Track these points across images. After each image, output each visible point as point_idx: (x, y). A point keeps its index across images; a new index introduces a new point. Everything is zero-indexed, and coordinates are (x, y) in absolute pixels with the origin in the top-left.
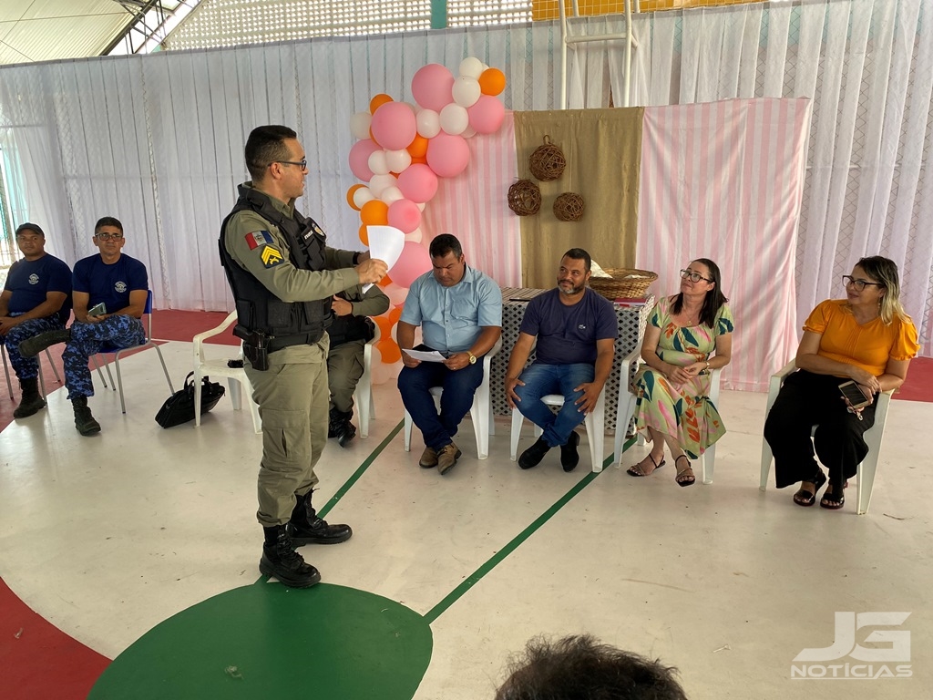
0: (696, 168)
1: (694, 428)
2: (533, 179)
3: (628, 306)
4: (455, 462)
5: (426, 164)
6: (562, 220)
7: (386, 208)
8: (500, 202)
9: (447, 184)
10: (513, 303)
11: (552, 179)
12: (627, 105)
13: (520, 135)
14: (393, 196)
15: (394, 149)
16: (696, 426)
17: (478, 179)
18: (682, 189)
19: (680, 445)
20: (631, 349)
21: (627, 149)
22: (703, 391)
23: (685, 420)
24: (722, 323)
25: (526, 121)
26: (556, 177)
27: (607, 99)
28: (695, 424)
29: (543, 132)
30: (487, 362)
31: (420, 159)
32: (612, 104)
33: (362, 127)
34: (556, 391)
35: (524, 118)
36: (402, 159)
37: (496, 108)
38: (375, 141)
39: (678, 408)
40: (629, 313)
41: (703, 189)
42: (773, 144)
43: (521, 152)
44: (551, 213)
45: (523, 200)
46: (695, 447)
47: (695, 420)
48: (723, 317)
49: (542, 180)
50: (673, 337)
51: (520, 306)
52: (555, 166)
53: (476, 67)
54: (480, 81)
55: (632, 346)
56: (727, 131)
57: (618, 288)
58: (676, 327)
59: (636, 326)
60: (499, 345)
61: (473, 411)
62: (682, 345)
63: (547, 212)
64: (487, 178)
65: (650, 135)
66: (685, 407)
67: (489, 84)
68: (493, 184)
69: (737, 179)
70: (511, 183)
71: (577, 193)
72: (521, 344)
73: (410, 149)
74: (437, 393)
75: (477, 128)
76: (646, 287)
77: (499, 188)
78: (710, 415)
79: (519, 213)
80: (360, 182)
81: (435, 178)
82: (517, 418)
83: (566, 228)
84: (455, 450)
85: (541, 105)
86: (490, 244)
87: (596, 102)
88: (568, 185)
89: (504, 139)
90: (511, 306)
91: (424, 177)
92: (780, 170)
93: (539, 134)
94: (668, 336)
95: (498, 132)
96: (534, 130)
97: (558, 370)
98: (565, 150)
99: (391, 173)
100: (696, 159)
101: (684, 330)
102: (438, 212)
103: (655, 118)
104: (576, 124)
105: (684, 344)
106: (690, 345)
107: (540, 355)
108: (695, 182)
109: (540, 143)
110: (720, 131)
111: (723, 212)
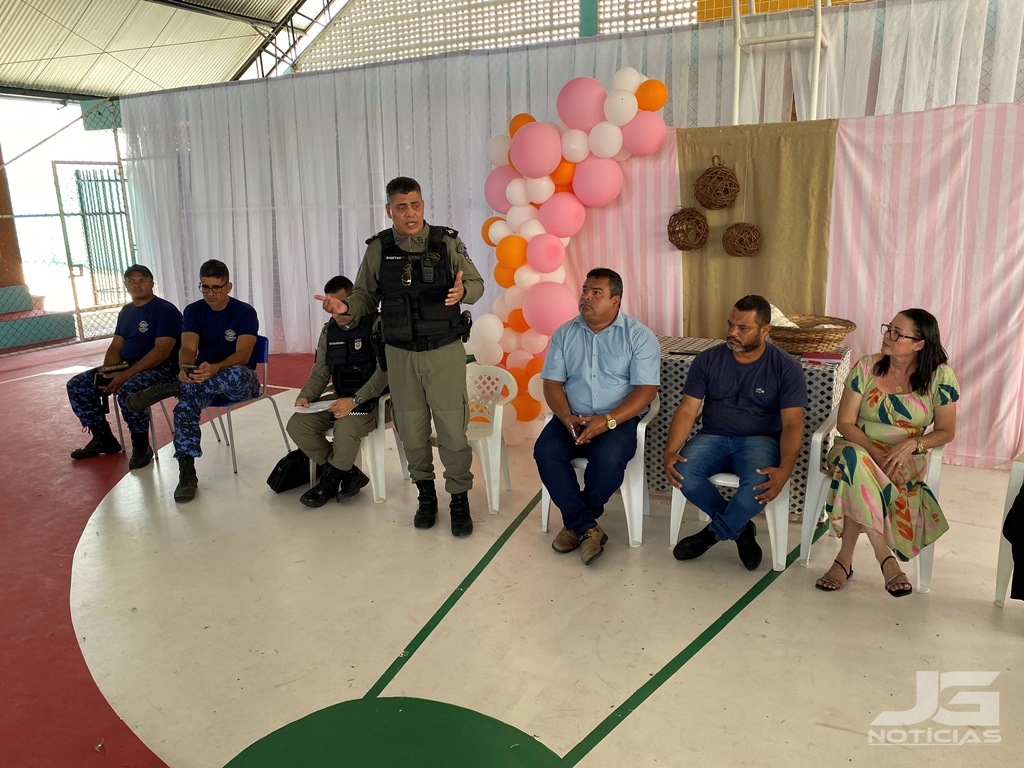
0: (904, 193)
1: (905, 522)
2: (699, 207)
3: (819, 363)
4: (602, 550)
5: (572, 192)
6: (733, 255)
7: (525, 244)
8: (658, 235)
9: (596, 214)
10: (674, 357)
11: (723, 206)
12: (814, 118)
13: (684, 156)
14: (534, 229)
15: (536, 176)
16: (909, 519)
17: (633, 209)
18: (886, 217)
19: (888, 543)
20: (822, 415)
21: (816, 170)
22: (918, 475)
23: (893, 511)
24: (943, 391)
25: (690, 139)
26: (728, 205)
27: (788, 110)
28: (908, 517)
29: (711, 152)
30: (641, 429)
31: (565, 186)
32: (794, 116)
33: (499, 153)
34: (728, 468)
35: (688, 135)
36: (544, 188)
37: (656, 126)
38: (515, 168)
39: (886, 495)
40: (821, 373)
41: (913, 218)
43: (685, 176)
44: (720, 246)
45: (686, 231)
46: (906, 546)
47: (908, 512)
48: (945, 384)
49: (710, 208)
50: (877, 406)
51: (682, 361)
52: (726, 191)
53: (632, 79)
54: (637, 95)
55: (825, 413)
56: (947, 145)
57: (806, 341)
58: (881, 394)
59: (830, 389)
60: (656, 408)
61: (623, 488)
62: (890, 417)
63: (714, 246)
64: (643, 207)
65: (845, 153)
66: (895, 493)
67: (646, 98)
68: (650, 213)
69: (959, 205)
70: (672, 211)
71: (752, 222)
72: (685, 409)
73: (553, 176)
74: (582, 465)
75: (633, 150)
76: (840, 340)
77: (658, 218)
78: (927, 506)
79: (680, 248)
80: (496, 214)
81: (582, 209)
82: (678, 499)
83: (739, 264)
84: (601, 534)
85: (707, 120)
86: (645, 283)
87: (775, 115)
88: (742, 214)
89: (664, 161)
90: (671, 360)
91: (569, 207)
92: (1015, 194)
93: (707, 155)
94: (871, 405)
95: (657, 154)
96: (700, 151)
97: (730, 443)
98: (739, 173)
99: (532, 203)
100: (905, 181)
101: (893, 398)
102: (584, 247)
103: (852, 132)
104: (753, 142)
105: (893, 415)
106: (900, 417)
107: (708, 423)
108: (903, 209)
109: (707, 165)
110: (936, 145)
111: (940, 243)
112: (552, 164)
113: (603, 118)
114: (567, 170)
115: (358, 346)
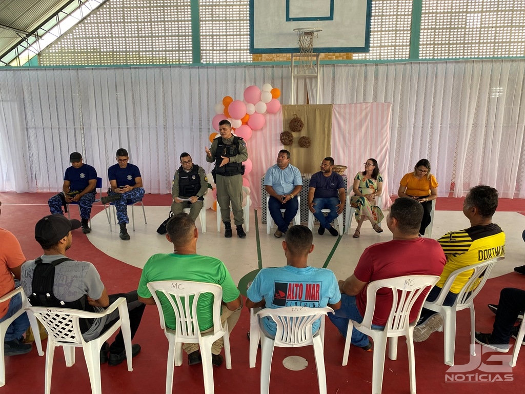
0: (352, 127)
2: (290, 131)
5: (248, 124)
6: (302, 147)
8: (276, 140)
11: (298, 131)
13: (284, 114)
15: (238, 119)
16: (376, 216)
17: (267, 131)
18: (348, 135)
21: (327, 120)
24: (380, 178)
25: (286, 108)
26: (300, 131)
29: (293, 113)
31: (245, 123)
32: (308, 100)
33: (220, 110)
34: (326, 208)
36: (239, 123)
37: (277, 104)
41: (355, 135)
42: (380, 119)
43: (285, 121)
44: (297, 144)
45: (287, 139)
47: (375, 214)
48: (380, 176)
49: (294, 131)
50: (365, 182)
52: (300, 126)
53: (269, 88)
54: (272, 93)
56: (364, 114)
58: (366, 179)
62: (368, 185)
63: (295, 144)
64: (270, 131)
65: (335, 115)
67: (274, 94)
68: (273, 132)
69: (368, 132)
70: (281, 132)
71: (307, 136)
72: (312, 191)
73: (242, 119)
75: (270, 111)
76: (344, 171)
77: (276, 134)
78: (379, 212)
79: (284, 145)
80: (215, 132)
81: (251, 129)
83: (303, 150)
88: (303, 133)
89: (278, 115)
91: (247, 130)
92: (382, 128)
93: (292, 113)
95: (276, 113)
96: (290, 112)
97: (326, 200)
98: (302, 120)
100: (353, 124)
101: (369, 180)
103: (337, 109)
104: (307, 110)
107: (316, 195)
108: (352, 132)
109: (292, 118)
110: (361, 114)
111: (363, 143)
112: (243, 115)
113: (260, 100)
114: (247, 117)
115: (194, 178)
